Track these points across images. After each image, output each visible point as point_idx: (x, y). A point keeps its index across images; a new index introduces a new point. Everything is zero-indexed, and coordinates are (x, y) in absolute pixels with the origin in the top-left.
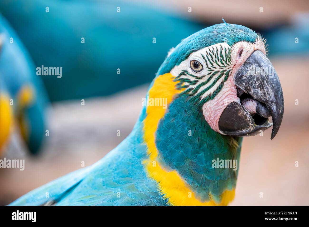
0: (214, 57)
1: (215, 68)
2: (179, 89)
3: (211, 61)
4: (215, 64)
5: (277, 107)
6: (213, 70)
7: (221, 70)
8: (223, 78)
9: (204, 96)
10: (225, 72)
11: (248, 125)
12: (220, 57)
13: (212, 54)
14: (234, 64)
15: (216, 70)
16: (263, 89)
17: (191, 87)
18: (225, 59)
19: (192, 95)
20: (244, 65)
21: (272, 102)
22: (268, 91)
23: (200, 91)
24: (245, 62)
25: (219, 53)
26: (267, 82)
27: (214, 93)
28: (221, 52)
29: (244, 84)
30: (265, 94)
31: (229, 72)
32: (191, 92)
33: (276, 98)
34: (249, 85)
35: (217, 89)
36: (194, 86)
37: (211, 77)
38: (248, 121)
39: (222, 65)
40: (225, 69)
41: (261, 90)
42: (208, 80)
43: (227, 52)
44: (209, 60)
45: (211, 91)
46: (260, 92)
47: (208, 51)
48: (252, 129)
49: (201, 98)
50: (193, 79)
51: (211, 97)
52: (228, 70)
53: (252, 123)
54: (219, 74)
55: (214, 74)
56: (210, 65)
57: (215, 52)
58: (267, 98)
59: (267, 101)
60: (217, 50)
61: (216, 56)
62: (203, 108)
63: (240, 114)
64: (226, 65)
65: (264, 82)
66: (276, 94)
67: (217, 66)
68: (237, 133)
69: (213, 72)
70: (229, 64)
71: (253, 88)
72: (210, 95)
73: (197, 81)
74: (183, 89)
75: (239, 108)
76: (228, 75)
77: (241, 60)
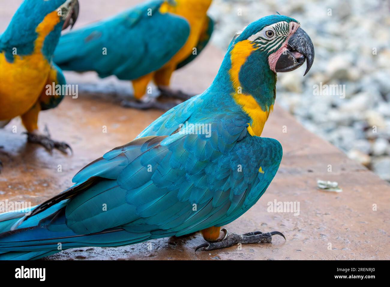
0: (280, 28)
1: (280, 35)
2: (255, 48)
3: (278, 31)
4: (280, 33)
5: (312, 57)
6: (278, 36)
7: (283, 36)
8: (282, 41)
9: (270, 51)
10: (285, 37)
11: (293, 63)
12: (283, 29)
13: (278, 27)
14: (290, 33)
15: (280, 36)
16: (305, 47)
17: (263, 46)
18: (286, 29)
19: (263, 50)
20: (294, 34)
21: (309, 54)
22: (308, 48)
23: (268, 48)
24: (295, 32)
25: (283, 26)
26: (307, 43)
27: (276, 49)
28: (284, 26)
29: (294, 44)
30: (306, 50)
31: (286, 37)
32: (263, 49)
33: (312, 52)
34: (297, 45)
35: (278, 46)
36: (265, 46)
37: (276, 40)
38: (293, 60)
39: (283, 33)
40: (285, 35)
41: (304, 48)
42: (274, 42)
43: (287, 26)
44: (277, 30)
45: (275, 48)
46: (303, 49)
47: (277, 25)
48: (295, 65)
49: (268, 52)
50: (264, 42)
51: (274, 51)
52: (286, 36)
53: (296, 62)
54: (281, 38)
55: (278, 38)
56: (277, 33)
57: (280, 26)
58: (307, 52)
59: (306, 54)
60: (282, 25)
61: (281, 28)
62: (269, 57)
63: (289, 58)
64: (285, 33)
65: (306, 43)
66: (312, 50)
67: (281, 34)
68: (285, 69)
69: (278, 37)
70: (288, 33)
71: (299, 46)
72: (274, 50)
73: (267, 43)
74: (257, 48)
75: (289, 54)
76: (285, 39)
77: (294, 31)
